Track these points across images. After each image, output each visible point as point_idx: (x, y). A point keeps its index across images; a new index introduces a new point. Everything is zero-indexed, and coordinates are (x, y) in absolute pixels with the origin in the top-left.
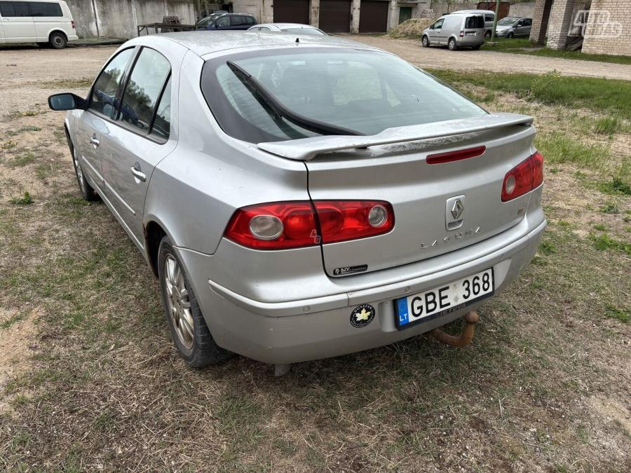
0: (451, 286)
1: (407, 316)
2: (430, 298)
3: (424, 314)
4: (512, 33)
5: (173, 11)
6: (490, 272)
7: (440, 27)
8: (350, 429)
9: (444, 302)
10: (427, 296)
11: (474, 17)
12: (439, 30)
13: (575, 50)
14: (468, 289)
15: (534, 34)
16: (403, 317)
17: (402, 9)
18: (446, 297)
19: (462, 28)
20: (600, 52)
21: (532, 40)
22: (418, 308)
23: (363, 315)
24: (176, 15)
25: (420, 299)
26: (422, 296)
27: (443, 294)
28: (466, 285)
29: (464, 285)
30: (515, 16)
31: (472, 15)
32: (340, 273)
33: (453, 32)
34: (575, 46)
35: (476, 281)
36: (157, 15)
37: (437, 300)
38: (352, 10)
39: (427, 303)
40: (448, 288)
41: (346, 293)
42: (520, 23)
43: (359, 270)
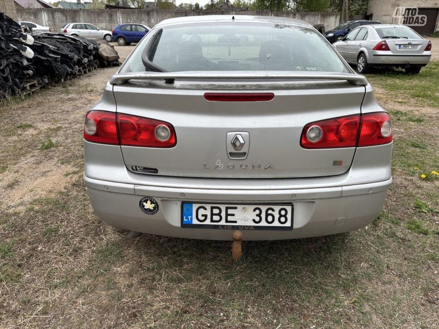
0: (240, 207)
1: (192, 219)
2: (216, 211)
3: (208, 222)
6: (289, 208)
9: (230, 218)
10: (212, 208)
14: (259, 215)
16: (187, 218)
18: (233, 215)
22: (203, 215)
23: (148, 205)
25: (205, 209)
26: (208, 207)
27: (230, 211)
28: (257, 212)
29: (254, 210)
32: (136, 170)
35: (270, 212)
37: (223, 214)
39: (212, 214)
40: (236, 208)
43: (151, 172)
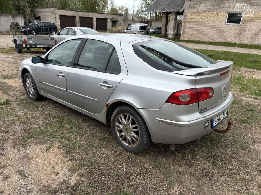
1: (214, 124)
4: (154, 32)
5: (14, 20)
7: (130, 29)
8: (197, 164)
9: (220, 119)
11: (142, 26)
12: (130, 30)
13: (178, 39)
15: (163, 33)
17: (112, 22)
19: (139, 30)
20: (187, 39)
21: (162, 35)
23: (207, 124)
24: (16, 21)
25: (216, 118)
27: (220, 116)
30: (154, 26)
31: (141, 26)
32: (201, 111)
33: (136, 31)
34: (178, 37)
36: (7, 21)
38: (93, 22)
39: (217, 120)
41: (204, 117)
42: (157, 29)
43: (205, 110)
